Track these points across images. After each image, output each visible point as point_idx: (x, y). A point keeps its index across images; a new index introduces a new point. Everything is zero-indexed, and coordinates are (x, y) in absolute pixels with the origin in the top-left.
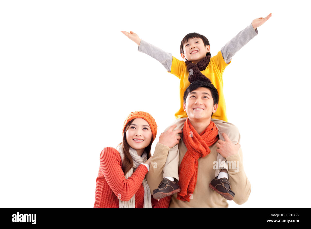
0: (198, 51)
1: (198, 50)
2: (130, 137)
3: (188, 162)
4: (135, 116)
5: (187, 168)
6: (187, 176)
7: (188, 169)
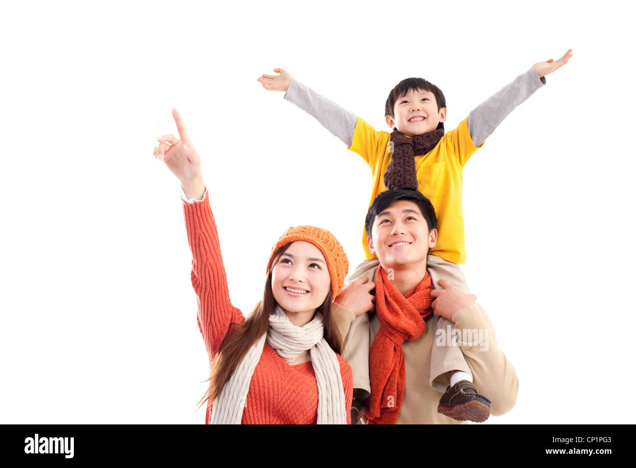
0: (424, 118)
1: (425, 116)
2: (277, 282)
3: (380, 350)
4: (294, 235)
5: (378, 361)
6: (377, 378)
7: (380, 364)
